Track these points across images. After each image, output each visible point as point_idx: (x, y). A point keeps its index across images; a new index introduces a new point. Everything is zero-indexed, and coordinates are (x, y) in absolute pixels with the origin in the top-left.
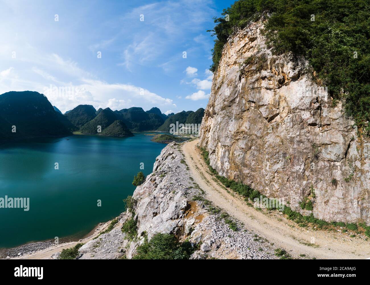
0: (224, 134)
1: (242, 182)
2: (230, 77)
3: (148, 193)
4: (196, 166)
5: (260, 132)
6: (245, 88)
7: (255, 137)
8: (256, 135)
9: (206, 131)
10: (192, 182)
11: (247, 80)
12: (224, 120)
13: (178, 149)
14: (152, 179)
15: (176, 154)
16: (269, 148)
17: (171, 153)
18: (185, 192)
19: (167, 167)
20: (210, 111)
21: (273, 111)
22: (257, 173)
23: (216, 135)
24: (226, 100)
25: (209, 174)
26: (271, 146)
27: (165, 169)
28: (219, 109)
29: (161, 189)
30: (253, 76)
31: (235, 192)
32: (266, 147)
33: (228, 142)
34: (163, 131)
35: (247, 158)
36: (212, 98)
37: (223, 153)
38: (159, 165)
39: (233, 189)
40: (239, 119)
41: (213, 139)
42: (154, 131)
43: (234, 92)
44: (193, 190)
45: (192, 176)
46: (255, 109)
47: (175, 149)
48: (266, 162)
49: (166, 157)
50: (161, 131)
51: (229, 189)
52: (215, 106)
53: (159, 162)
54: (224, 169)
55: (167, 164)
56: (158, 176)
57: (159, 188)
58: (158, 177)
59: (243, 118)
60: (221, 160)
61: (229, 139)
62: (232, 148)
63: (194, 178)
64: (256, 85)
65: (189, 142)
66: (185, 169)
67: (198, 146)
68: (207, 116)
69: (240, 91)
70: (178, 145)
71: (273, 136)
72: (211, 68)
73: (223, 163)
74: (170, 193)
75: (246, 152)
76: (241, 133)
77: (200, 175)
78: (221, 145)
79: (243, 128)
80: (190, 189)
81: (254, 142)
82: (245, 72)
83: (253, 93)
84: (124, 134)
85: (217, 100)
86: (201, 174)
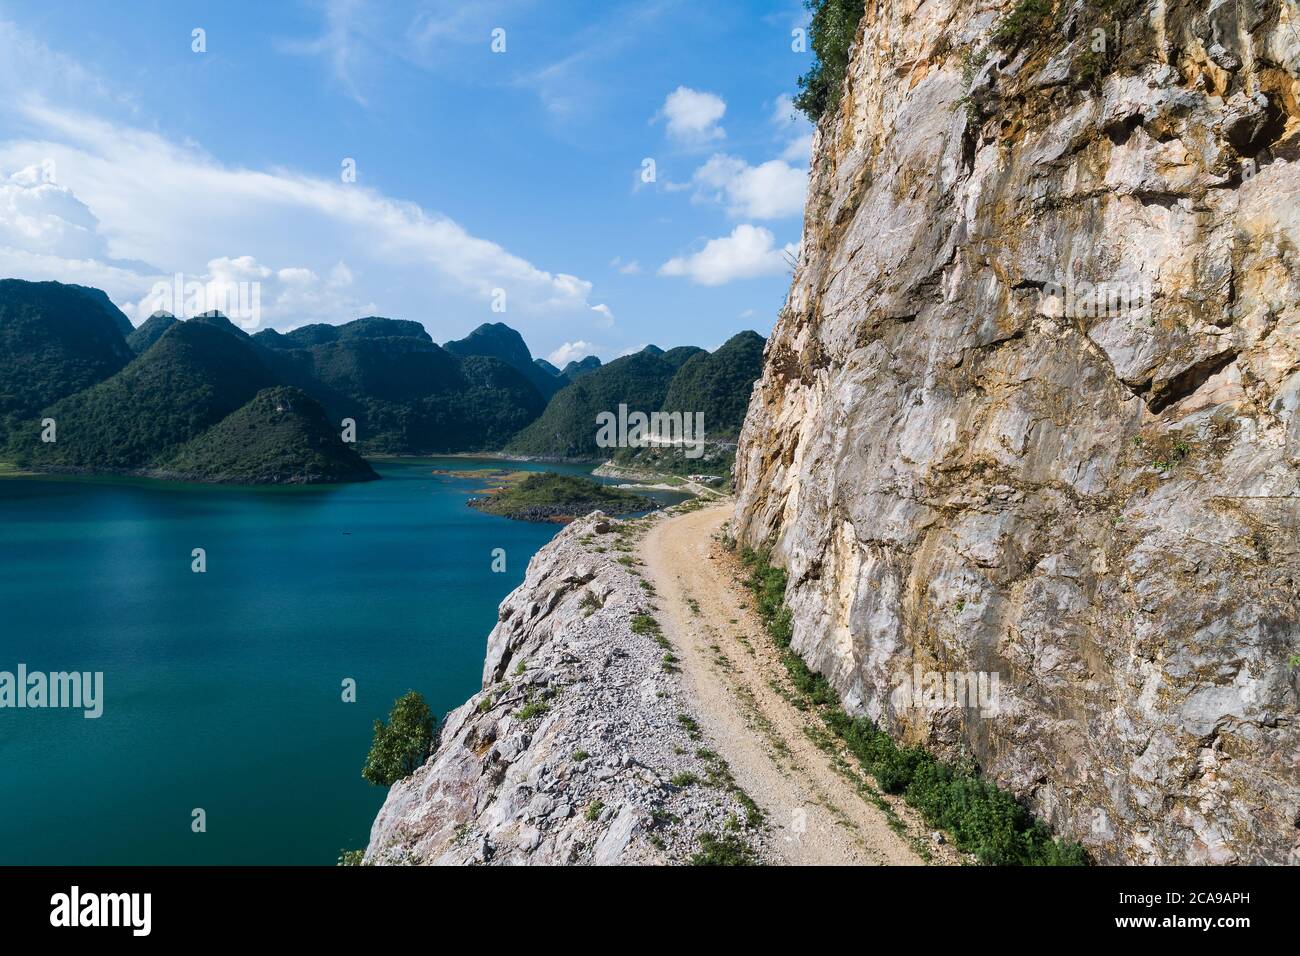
0: (874, 473)
1: (978, 769)
2: (910, 144)
3: (454, 823)
4: (717, 649)
5: (1097, 469)
6: (998, 210)
7: (1060, 501)
8: (1068, 491)
9: (775, 456)
10: (694, 747)
11: (1010, 153)
12: (873, 400)
13: (621, 555)
14: (474, 730)
15: (610, 576)
16: (1160, 575)
17: (582, 573)
18: (652, 813)
19: (557, 658)
20: (794, 348)
21: (1189, 342)
22: (1074, 723)
23: (825, 480)
24: (888, 283)
25: (787, 698)
26: (1176, 567)
27: (547, 669)
28: (847, 335)
29: (526, 791)
30: (1048, 122)
31: (936, 827)
32: (1133, 569)
33: (897, 524)
34: (536, 453)
35: (1007, 623)
36: (806, 272)
37: (864, 581)
38: (515, 646)
39: (924, 808)
40: (963, 390)
41: (812, 501)
42: (490, 456)
43: (934, 235)
44: (699, 800)
45: (695, 708)
46: (1062, 330)
47: (602, 551)
48: (1137, 665)
49: (552, 595)
50: (527, 452)
51: (899, 804)
52: (822, 320)
53: (519, 624)
54: (874, 674)
55: (557, 639)
56: (507, 712)
57: (514, 790)
58: (508, 718)
59: (987, 387)
60: (854, 623)
61: (902, 504)
62: (918, 555)
63: (703, 721)
64: (1070, 183)
65: (678, 517)
66: (656, 669)
67: (726, 538)
68: (781, 376)
69: (971, 228)
70: (620, 529)
71: (1190, 503)
72: (802, 92)
73: (868, 638)
74: (572, 814)
75: (1005, 586)
76: (973, 471)
77: (738, 706)
78: (858, 539)
79: (986, 445)
80: (679, 790)
81: (1056, 531)
82: (1003, 105)
83: (1051, 233)
84: (315, 469)
85: (837, 283)
86: (741, 697)
